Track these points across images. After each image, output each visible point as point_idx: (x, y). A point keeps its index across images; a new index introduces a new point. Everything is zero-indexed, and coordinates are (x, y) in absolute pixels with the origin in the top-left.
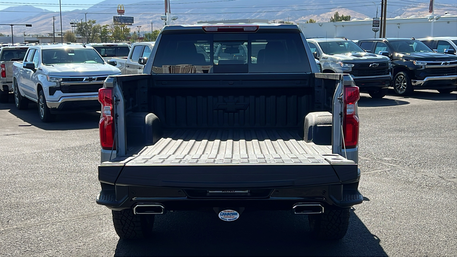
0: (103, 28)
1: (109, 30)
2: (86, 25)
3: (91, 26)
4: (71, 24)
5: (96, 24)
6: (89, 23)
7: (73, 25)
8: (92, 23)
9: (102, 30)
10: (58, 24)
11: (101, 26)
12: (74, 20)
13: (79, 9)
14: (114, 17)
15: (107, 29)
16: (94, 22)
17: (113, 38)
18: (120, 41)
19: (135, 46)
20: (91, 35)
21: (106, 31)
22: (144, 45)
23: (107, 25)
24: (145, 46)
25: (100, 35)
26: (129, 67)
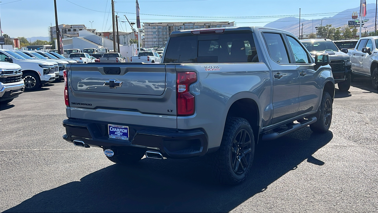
0: (337, 30)
1: (341, 31)
2: (325, 28)
3: (328, 29)
4: (316, 28)
5: (332, 27)
6: (326, 27)
7: (317, 29)
8: (329, 27)
9: (336, 31)
10: (311, 28)
11: (335, 29)
12: (318, 25)
13: (327, 17)
14: (349, 21)
15: (339, 30)
16: (330, 26)
17: (343, 37)
18: (349, 39)
19: (361, 40)
20: (327, 35)
21: (338, 32)
22: (367, 39)
23: (339, 27)
24: (369, 39)
25: (334, 35)
26: (355, 55)
